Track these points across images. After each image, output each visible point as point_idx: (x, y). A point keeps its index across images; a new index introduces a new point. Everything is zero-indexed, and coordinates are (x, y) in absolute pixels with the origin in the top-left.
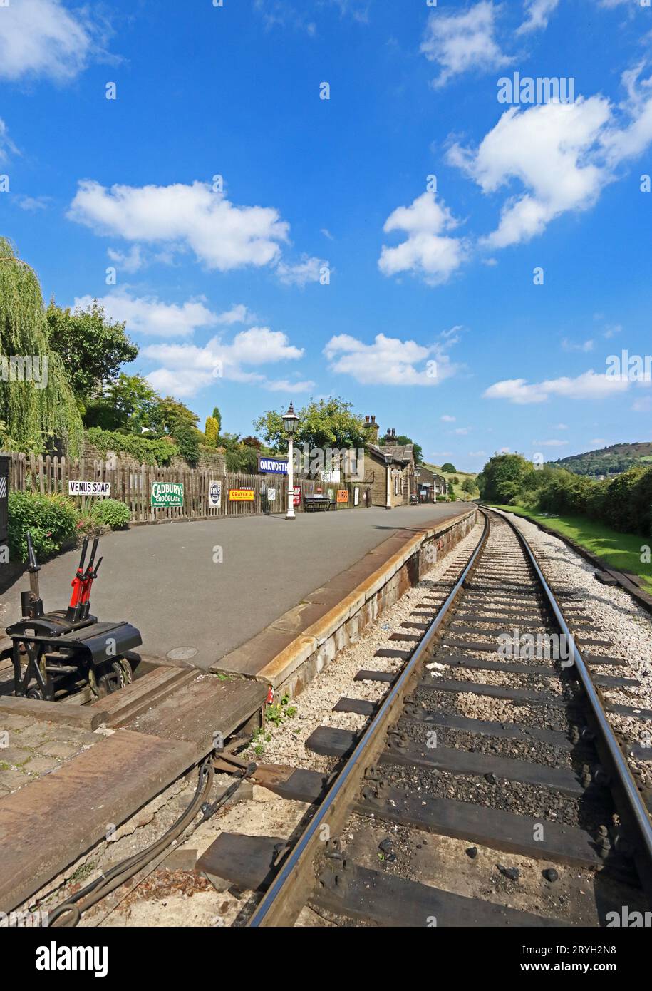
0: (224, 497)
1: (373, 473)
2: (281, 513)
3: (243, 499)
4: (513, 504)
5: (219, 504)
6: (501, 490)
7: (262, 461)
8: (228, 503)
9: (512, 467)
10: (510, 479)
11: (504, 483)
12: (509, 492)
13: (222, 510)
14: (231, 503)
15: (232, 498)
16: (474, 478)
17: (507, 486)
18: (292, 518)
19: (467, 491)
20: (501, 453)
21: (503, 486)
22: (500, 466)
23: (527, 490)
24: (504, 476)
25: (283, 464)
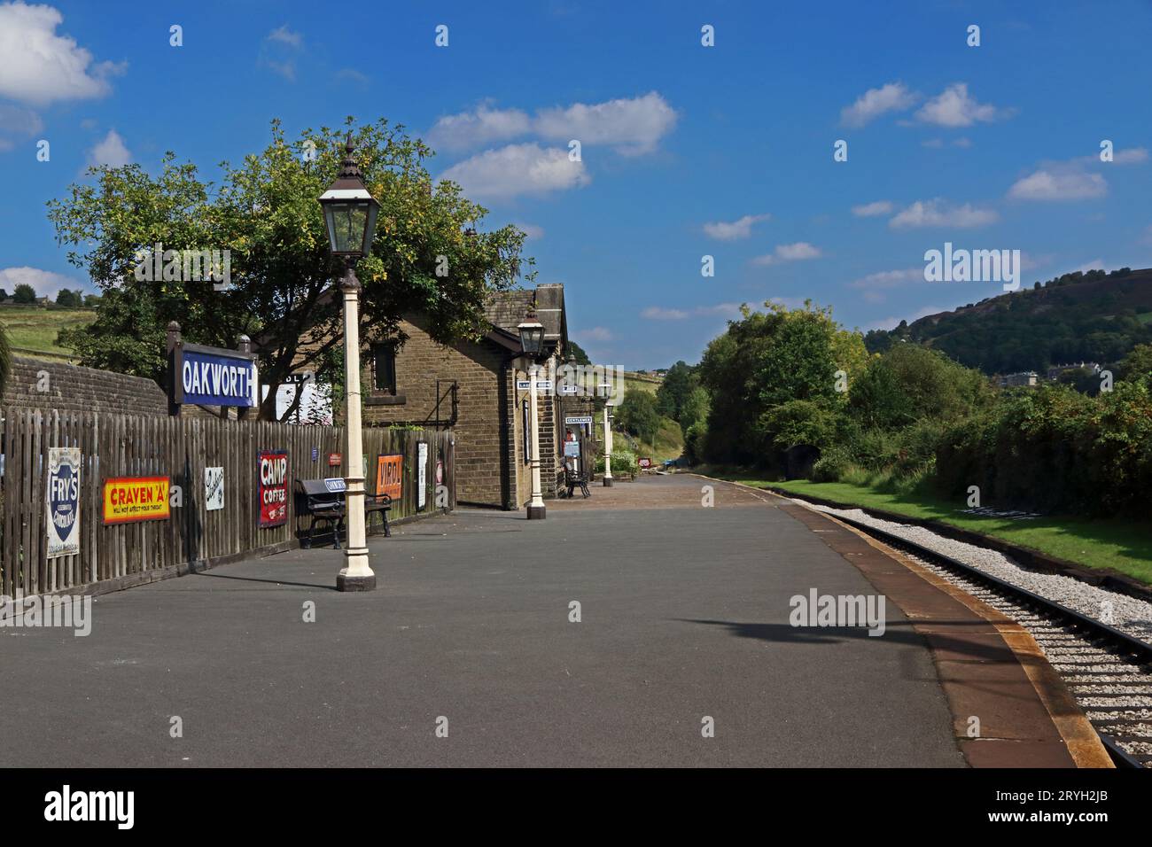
0: (90, 509)
1: (454, 388)
2: (241, 557)
3: (140, 513)
4: (828, 476)
5: (74, 539)
6: (777, 428)
7: (187, 364)
8: (97, 530)
9: (807, 353)
10: (802, 392)
11: (787, 407)
12: (803, 436)
13: (82, 560)
14: (107, 527)
15: (110, 513)
16: (652, 390)
17: (794, 416)
18: (361, 584)
19: (633, 433)
20: (761, 309)
21: (783, 417)
22: (765, 350)
23: (868, 426)
24: (782, 383)
25: (242, 371)
